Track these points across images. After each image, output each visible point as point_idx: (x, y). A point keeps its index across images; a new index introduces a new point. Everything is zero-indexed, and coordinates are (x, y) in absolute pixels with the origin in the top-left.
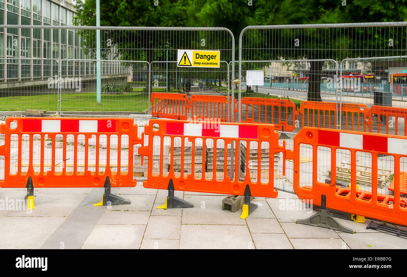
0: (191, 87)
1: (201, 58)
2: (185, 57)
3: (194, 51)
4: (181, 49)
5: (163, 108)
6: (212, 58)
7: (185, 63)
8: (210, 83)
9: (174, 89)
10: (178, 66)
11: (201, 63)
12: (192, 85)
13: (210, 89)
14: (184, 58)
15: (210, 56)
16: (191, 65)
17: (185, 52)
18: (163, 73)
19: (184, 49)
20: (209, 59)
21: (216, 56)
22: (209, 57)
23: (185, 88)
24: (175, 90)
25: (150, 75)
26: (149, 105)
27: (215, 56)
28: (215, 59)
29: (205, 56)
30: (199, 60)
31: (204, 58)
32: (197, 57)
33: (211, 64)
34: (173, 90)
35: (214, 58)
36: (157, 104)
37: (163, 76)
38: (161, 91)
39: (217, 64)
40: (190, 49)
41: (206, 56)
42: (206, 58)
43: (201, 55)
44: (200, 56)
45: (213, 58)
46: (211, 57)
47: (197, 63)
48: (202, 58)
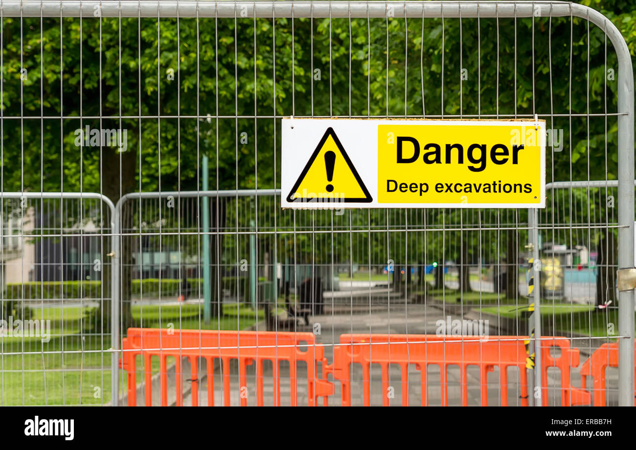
0: (326, 295)
1: (432, 158)
2: (330, 158)
3: (384, 122)
4: (302, 112)
5: (189, 392)
6: (499, 158)
7: (330, 188)
8: (414, 278)
9: (241, 307)
10: (285, 204)
11: (432, 188)
12: (329, 290)
13: (419, 300)
14: (321, 158)
15: (483, 148)
16: (369, 199)
17: (330, 131)
18: (185, 242)
19: (323, 112)
20: (478, 166)
21: (522, 147)
22: (477, 154)
23: (295, 303)
24: (248, 311)
25: (115, 252)
26: (114, 384)
27: (516, 149)
28: (515, 161)
29: (455, 152)
30: (418, 171)
31: (448, 161)
32: (404, 157)
33: (489, 188)
34: (238, 312)
35: (510, 157)
36: (154, 377)
37: (184, 257)
38: (181, 315)
39: (528, 189)
40: (359, 111)
41: (459, 147)
42: (461, 161)
43: (427, 147)
44: (423, 152)
45: (505, 161)
46: (493, 154)
47: (402, 187)
48: (438, 160)
